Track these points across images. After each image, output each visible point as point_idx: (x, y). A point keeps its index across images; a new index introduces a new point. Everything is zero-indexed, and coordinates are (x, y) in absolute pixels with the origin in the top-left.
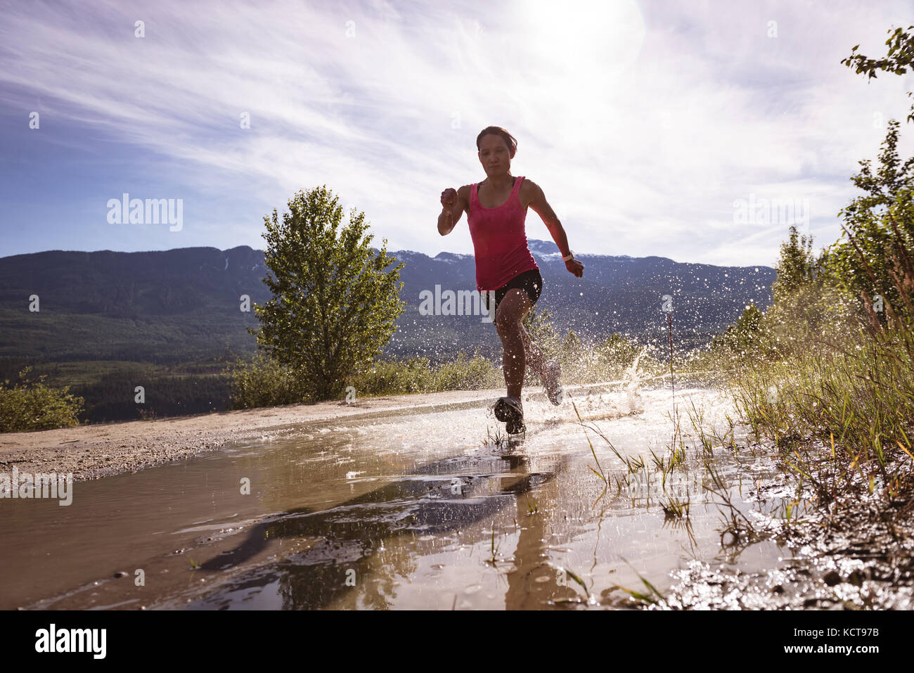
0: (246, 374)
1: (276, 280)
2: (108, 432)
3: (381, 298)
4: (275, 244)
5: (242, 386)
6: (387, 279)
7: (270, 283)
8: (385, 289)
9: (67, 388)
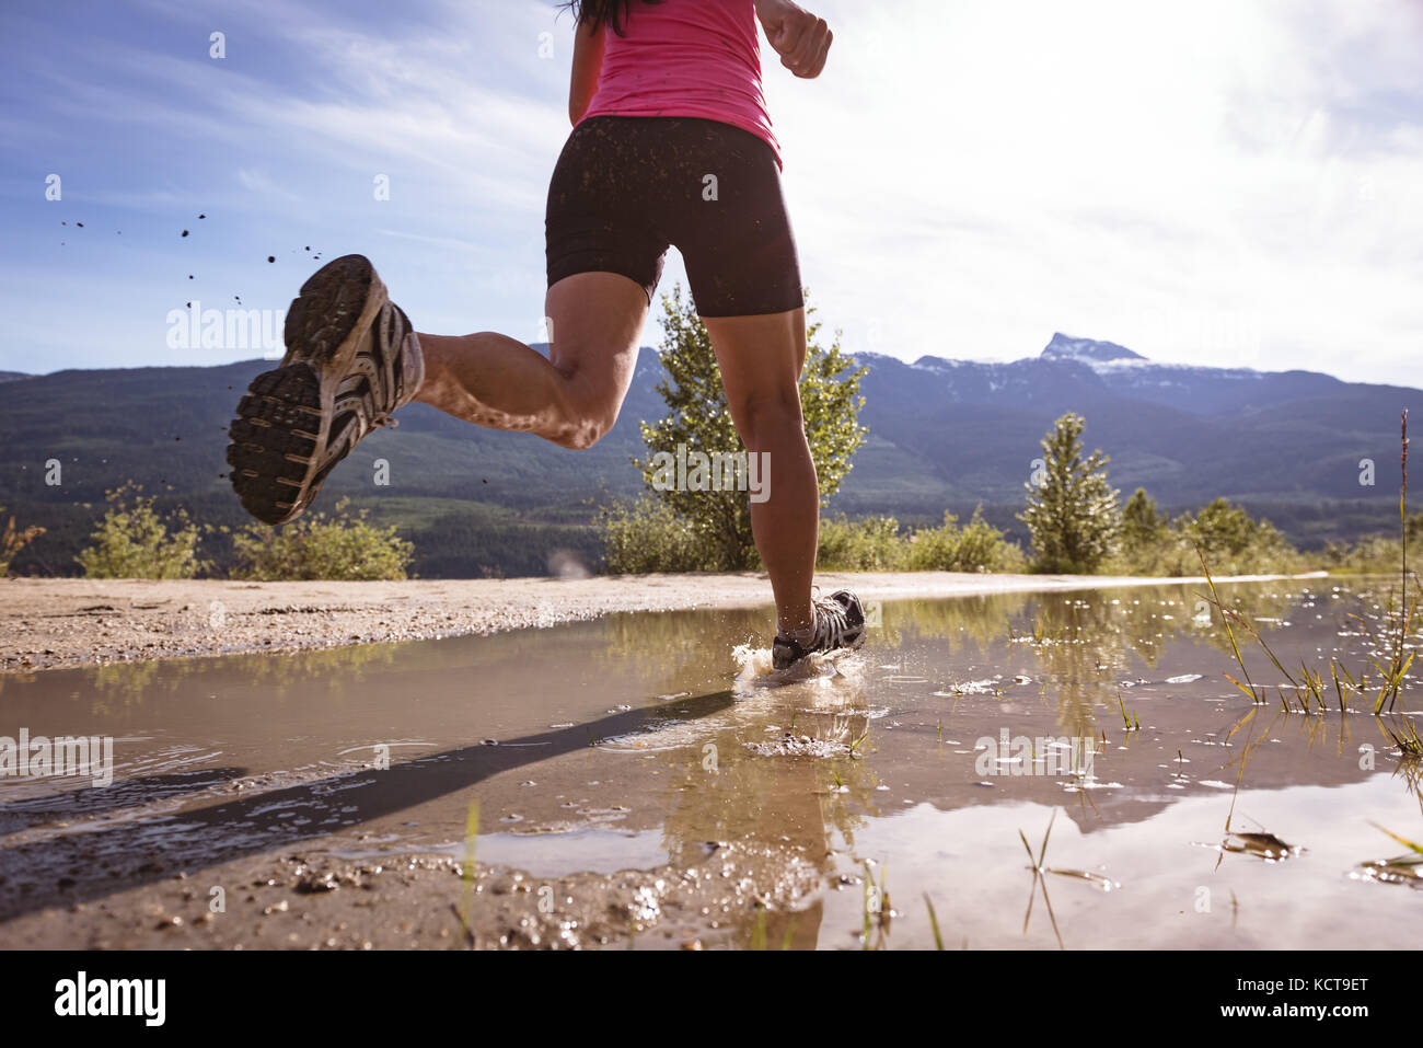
0: (626, 526)
1: (674, 388)
2: (445, 589)
3: (829, 422)
4: (675, 334)
5: (620, 543)
6: (838, 391)
7: (666, 392)
8: (835, 407)
9: (393, 529)
